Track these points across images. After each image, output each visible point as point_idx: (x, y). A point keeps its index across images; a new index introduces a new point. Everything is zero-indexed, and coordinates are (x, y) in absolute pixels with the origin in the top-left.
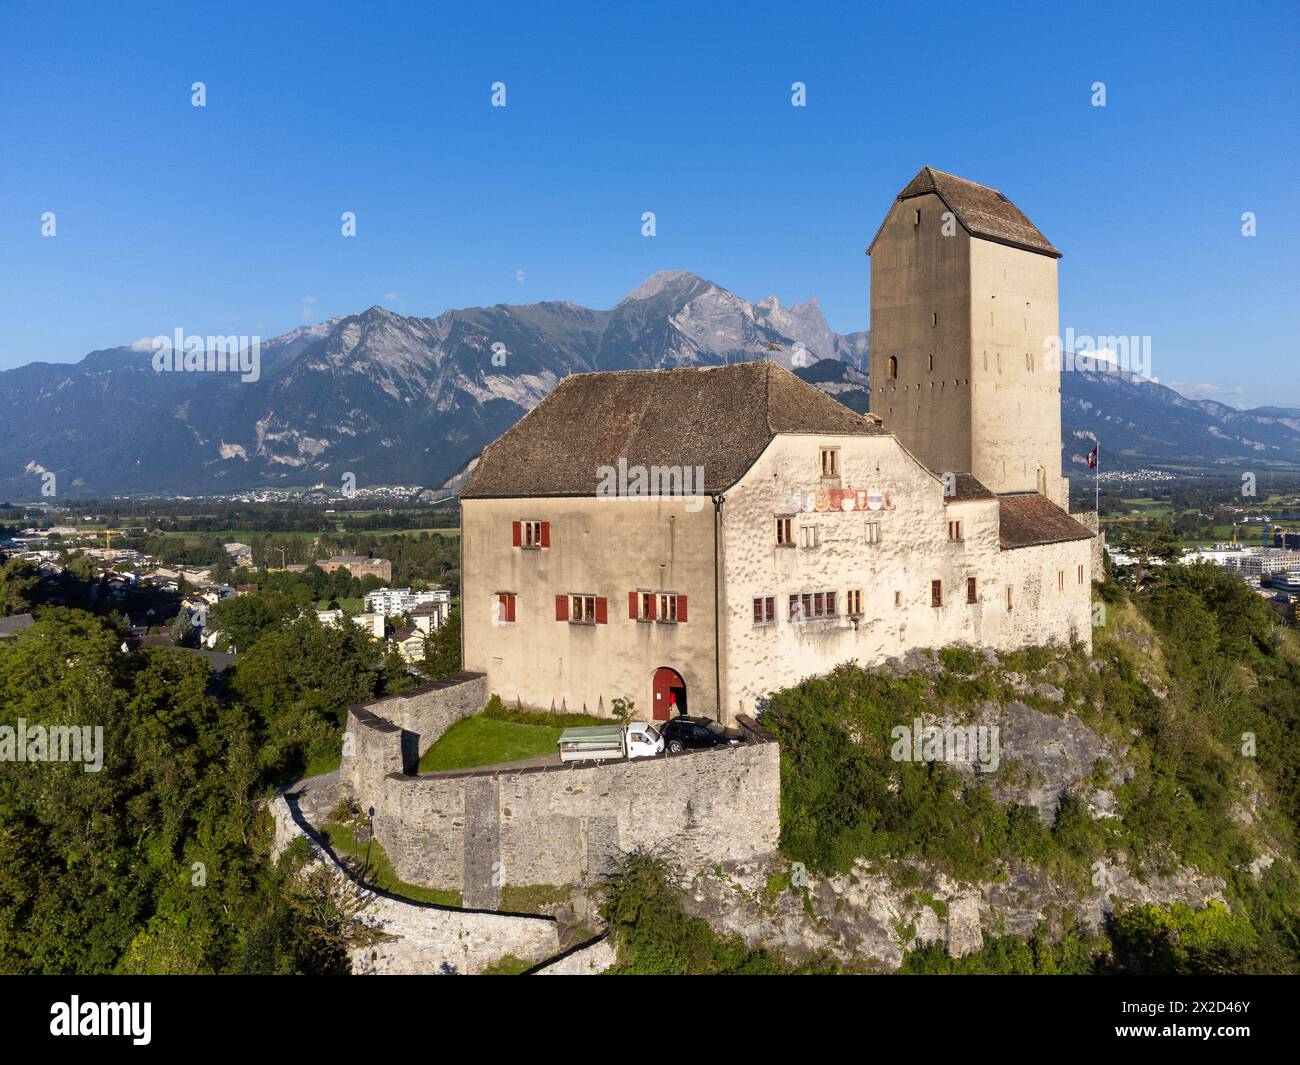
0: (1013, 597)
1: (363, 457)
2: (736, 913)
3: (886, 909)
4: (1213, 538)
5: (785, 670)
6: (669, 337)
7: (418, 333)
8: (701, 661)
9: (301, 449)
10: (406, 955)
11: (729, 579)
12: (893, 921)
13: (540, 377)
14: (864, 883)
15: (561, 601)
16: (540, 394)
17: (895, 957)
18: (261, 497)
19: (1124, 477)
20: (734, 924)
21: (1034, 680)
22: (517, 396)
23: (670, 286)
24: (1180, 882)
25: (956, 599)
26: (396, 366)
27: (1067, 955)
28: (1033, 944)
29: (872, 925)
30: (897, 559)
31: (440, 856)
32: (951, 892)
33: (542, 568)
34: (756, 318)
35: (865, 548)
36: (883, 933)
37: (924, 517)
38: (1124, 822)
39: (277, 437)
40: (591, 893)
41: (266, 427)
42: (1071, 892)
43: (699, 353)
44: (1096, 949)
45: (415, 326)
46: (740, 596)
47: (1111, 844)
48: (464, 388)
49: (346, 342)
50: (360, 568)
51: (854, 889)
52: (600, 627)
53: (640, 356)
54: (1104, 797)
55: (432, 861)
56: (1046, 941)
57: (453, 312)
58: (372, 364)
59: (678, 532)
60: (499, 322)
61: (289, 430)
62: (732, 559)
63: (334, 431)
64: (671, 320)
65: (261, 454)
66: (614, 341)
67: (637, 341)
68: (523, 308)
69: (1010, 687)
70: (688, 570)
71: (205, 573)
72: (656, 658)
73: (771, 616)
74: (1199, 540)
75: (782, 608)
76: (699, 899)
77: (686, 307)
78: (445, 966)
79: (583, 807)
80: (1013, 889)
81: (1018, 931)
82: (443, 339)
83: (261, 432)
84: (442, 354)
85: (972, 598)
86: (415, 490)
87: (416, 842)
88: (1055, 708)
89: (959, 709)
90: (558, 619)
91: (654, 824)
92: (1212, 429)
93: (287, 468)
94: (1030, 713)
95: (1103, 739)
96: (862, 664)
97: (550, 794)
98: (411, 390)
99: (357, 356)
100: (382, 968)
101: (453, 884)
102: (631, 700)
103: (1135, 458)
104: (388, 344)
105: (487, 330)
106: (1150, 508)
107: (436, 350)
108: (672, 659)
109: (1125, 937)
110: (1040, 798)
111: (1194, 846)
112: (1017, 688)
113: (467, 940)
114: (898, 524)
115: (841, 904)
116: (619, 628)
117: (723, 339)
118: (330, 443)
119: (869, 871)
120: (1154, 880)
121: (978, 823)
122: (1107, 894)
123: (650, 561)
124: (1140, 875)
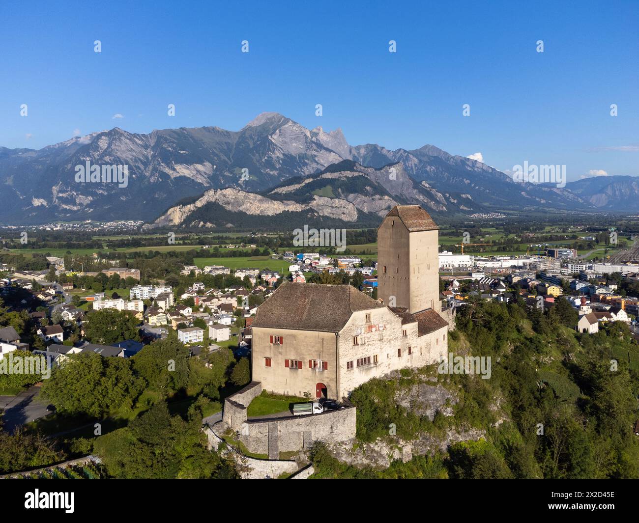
0: (422, 351)
1: (111, 206)
2: (345, 456)
3: (385, 451)
4: (519, 250)
5: (355, 382)
6: (269, 146)
7: (139, 142)
8: (332, 382)
9: (78, 201)
10: (256, 474)
11: (340, 358)
12: (387, 454)
13: (204, 165)
14: (379, 444)
15: (287, 362)
16: (203, 174)
17: (388, 465)
18: (56, 227)
19: (484, 216)
20: (345, 459)
21: (429, 376)
22: (192, 175)
23: (269, 120)
24: (471, 433)
25: (405, 354)
26: (127, 159)
27: (436, 459)
28: (426, 456)
29: (381, 456)
30: (388, 344)
31: (261, 445)
32: (403, 444)
33: (280, 351)
34: (312, 137)
35: (379, 342)
36: (384, 458)
37: (395, 330)
38: (455, 416)
39: (64, 195)
40: (305, 453)
41: (58, 190)
42: (438, 440)
43: (284, 155)
44: (445, 457)
45: (137, 138)
46: (343, 362)
47: (450, 424)
48: (164, 170)
49: (101, 146)
50: (124, 274)
51: (376, 446)
52: (300, 370)
53: (254, 155)
54: (449, 409)
55: (259, 446)
56: (430, 455)
57: (157, 131)
58: (115, 157)
59: (325, 343)
60: (182, 137)
61: (71, 192)
62: (341, 351)
63: (95, 192)
64: (270, 138)
65: (55, 204)
66: (241, 147)
67: (253, 148)
68: (194, 129)
69: (421, 379)
70: (328, 354)
71: (43, 276)
72: (318, 380)
73: (352, 366)
74: (514, 251)
75: (355, 364)
76: (334, 452)
77: (277, 131)
78: (267, 476)
79: (302, 429)
80: (421, 441)
81: (422, 453)
82: (152, 145)
83: (55, 192)
84: (152, 153)
85: (410, 353)
86: (139, 223)
87: (254, 441)
88: (435, 384)
89: (406, 388)
90: (286, 367)
91: (321, 432)
92: (523, 193)
93: (70, 211)
94: (427, 387)
95: (449, 391)
96: (378, 377)
97: (292, 426)
98: (136, 171)
99: (107, 153)
100: (250, 477)
101: (265, 452)
102: (310, 392)
103: (489, 207)
104: (123, 147)
105: (176, 141)
106: (494, 234)
107: (149, 150)
108: (323, 381)
109: (453, 452)
110: (430, 413)
111: (475, 422)
112: (423, 379)
113: (273, 469)
114: (388, 334)
115: (373, 451)
116: (306, 370)
117: (296, 148)
118: (93, 198)
119: (380, 441)
120: (463, 434)
121: (411, 423)
122: (449, 440)
123: (316, 351)
124: (459, 433)
